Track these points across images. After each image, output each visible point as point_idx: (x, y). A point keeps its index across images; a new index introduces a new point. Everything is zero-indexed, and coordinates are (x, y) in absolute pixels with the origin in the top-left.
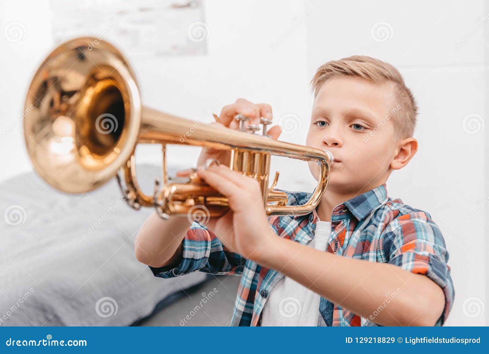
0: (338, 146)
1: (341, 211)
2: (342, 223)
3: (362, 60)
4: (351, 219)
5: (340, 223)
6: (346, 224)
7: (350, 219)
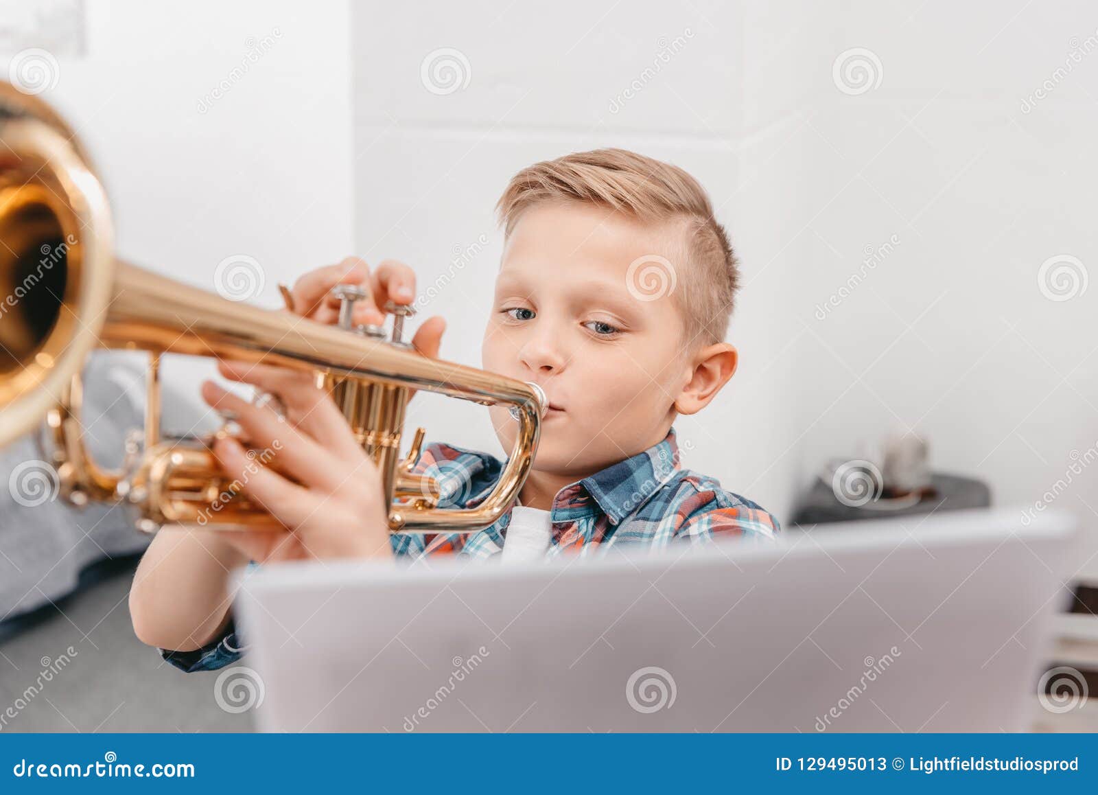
0: (554, 370)
1: (575, 500)
2: (575, 525)
3: (616, 163)
4: (596, 518)
5: (571, 526)
6: (584, 528)
7: (594, 516)
